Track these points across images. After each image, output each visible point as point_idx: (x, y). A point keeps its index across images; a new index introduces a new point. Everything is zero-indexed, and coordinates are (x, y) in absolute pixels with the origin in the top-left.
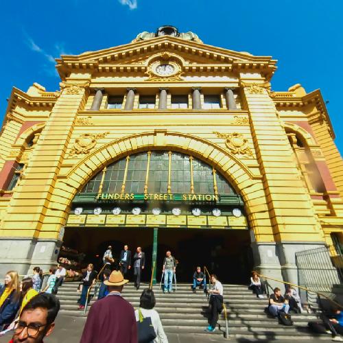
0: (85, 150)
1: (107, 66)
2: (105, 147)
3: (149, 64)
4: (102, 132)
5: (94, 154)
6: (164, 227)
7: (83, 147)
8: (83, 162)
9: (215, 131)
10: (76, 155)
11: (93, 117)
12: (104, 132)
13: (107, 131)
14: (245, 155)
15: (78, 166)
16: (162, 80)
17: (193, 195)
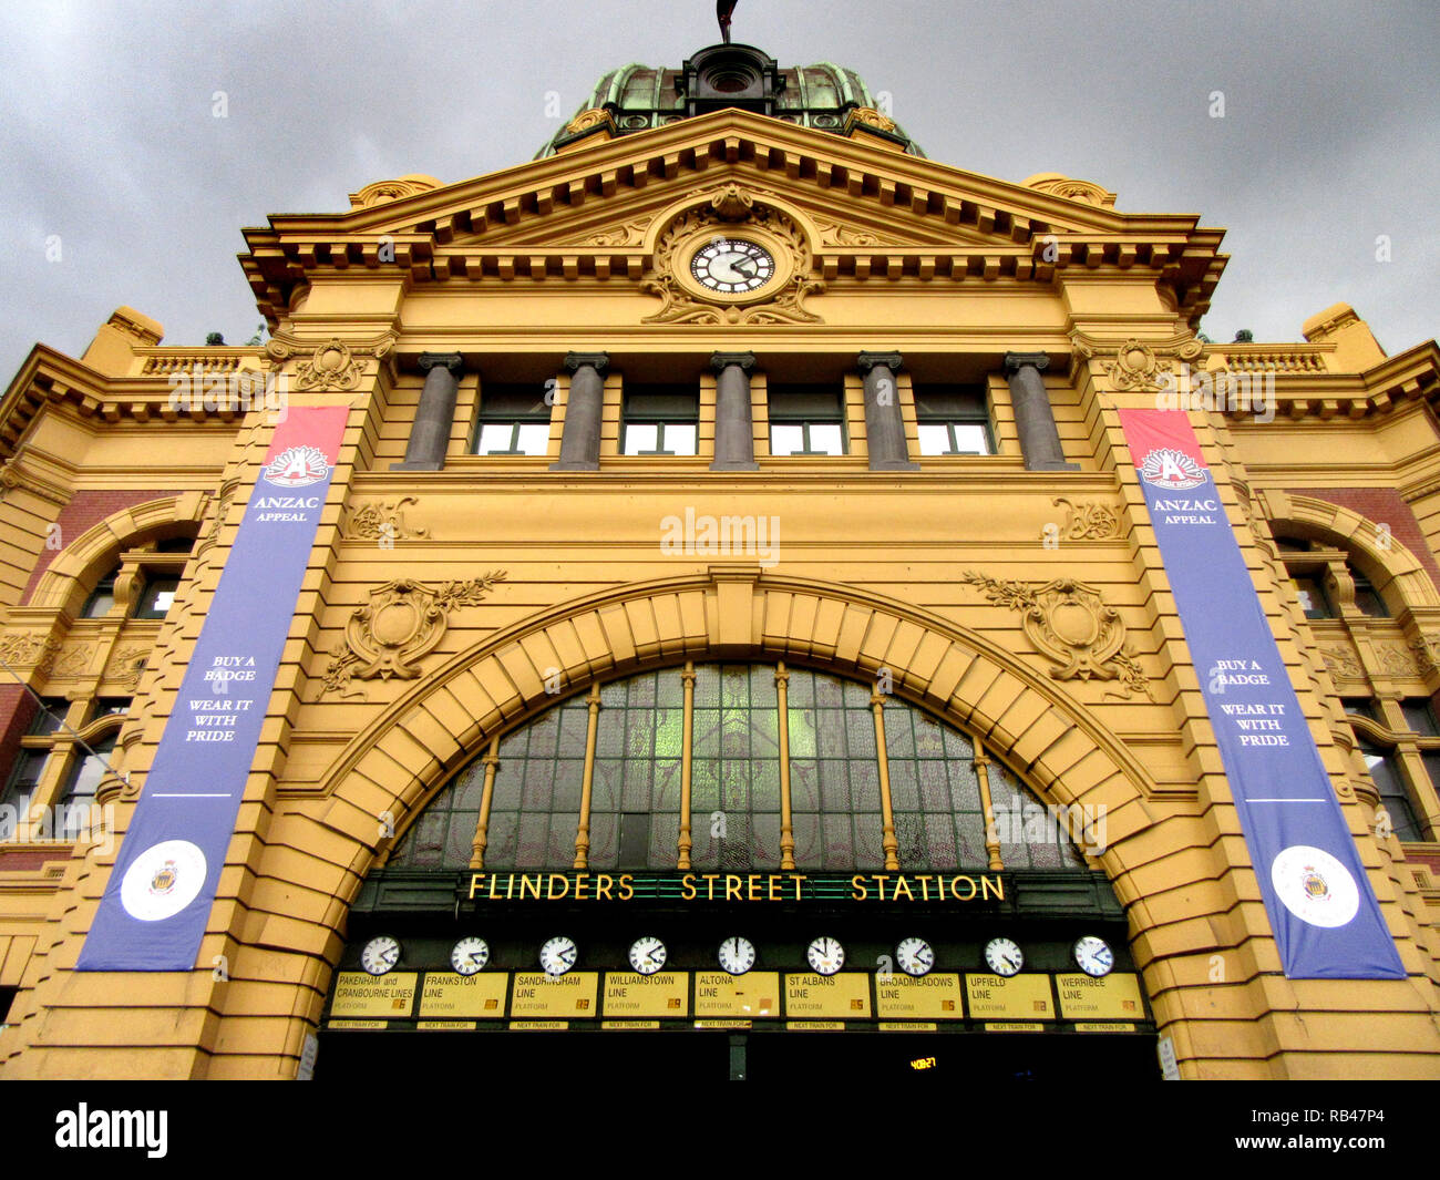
0: (395, 661)
1: (473, 254)
2: (488, 651)
3: (661, 240)
4: (469, 574)
5: (441, 681)
6: (775, 1028)
7: (391, 647)
8: (393, 721)
9: (976, 570)
10: (358, 685)
11: (423, 498)
12: (479, 572)
13: (493, 569)
14: (1114, 686)
15: (372, 742)
16: (723, 319)
17: (894, 875)
